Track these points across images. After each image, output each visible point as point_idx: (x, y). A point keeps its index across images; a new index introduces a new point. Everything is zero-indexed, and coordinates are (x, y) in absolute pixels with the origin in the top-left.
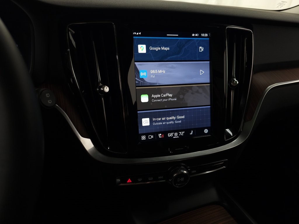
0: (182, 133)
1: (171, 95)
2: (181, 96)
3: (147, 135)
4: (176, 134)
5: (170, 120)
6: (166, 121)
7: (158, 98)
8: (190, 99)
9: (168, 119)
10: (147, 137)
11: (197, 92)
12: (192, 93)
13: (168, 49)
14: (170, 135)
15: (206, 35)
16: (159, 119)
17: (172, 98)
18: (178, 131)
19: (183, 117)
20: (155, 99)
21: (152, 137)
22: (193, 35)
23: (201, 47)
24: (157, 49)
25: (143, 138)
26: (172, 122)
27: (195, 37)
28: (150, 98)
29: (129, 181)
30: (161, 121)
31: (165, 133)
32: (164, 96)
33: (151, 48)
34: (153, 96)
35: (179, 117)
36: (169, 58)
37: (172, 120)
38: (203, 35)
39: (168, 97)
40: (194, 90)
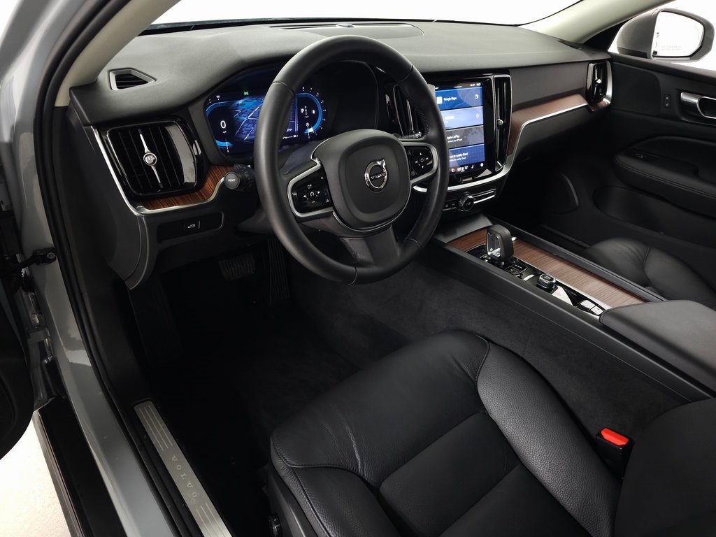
0: (466, 168)
1: (458, 137)
2: (465, 137)
4: (463, 168)
6: (456, 158)
7: (451, 140)
8: (471, 139)
11: (475, 133)
12: (472, 134)
13: (456, 98)
14: (459, 169)
15: (480, 84)
17: (459, 139)
18: (464, 166)
19: (467, 154)
22: (471, 85)
23: (476, 95)
24: (449, 99)
26: (460, 159)
27: (472, 87)
31: (456, 168)
33: (445, 99)
35: (464, 154)
36: (456, 106)
37: (460, 157)
38: (477, 84)
39: (456, 138)
40: (473, 131)
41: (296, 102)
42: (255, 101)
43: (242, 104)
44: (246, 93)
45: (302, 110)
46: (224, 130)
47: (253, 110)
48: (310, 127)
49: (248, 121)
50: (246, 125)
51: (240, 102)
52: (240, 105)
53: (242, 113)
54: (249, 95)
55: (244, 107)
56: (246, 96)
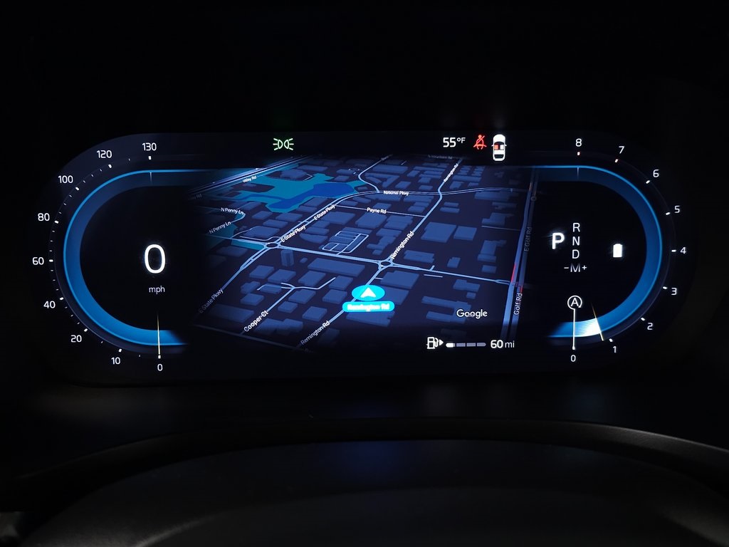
41: (530, 198)
42: (321, 178)
43: (258, 188)
44: (288, 144)
45: (557, 238)
46: (157, 280)
47: (306, 215)
48: (584, 315)
49: (273, 258)
50: (262, 271)
51: (250, 176)
52: (242, 186)
53: (248, 222)
54: (299, 152)
55: (259, 199)
56: (284, 154)
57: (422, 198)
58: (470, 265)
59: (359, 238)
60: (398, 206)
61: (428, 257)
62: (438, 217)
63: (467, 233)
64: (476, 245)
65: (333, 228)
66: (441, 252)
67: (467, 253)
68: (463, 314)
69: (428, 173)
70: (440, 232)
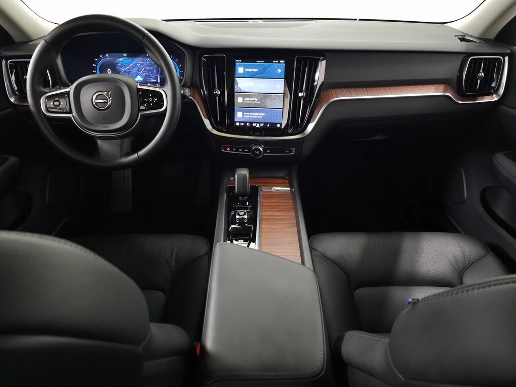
0: (262, 125)
1: (257, 99)
2: (263, 101)
3: (240, 122)
4: (258, 125)
5: (254, 116)
6: (252, 115)
7: (248, 101)
8: (269, 103)
9: (253, 114)
10: (240, 124)
11: (274, 99)
12: (271, 100)
13: (257, 70)
14: (254, 125)
15: (283, 62)
16: (248, 114)
17: (257, 101)
18: (259, 123)
19: (264, 114)
20: (247, 101)
21: (243, 124)
22: (274, 61)
23: (279, 70)
24: (250, 70)
25: (238, 124)
26: (256, 117)
27: (275, 63)
28: (244, 100)
29: (228, 149)
30: (249, 115)
31: (251, 123)
32: (252, 99)
33: (247, 70)
34: (245, 99)
35: (261, 114)
36: (257, 76)
37: (256, 115)
38: (281, 61)
39: (254, 101)
40: (272, 97)
42: (131, 60)
43: (122, 61)
44: (125, 55)
47: (129, 65)
49: (125, 71)
50: (124, 73)
51: (121, 59)
52: (120, 61)
53: (121, 66)
54: (127, 56)
55: (123, 63)
56: (125, 56)
57: (145, 63)
58: (153, 73)
59: (137, 69)
60: (142, 64)
61: (147, 72)
62: (147, 66)
63: (152, 68)
64: (153, 70)
65: (133, 67)
66: (149, 71)
67: (152, 71)
68: (152, 80)
69: (145, 59)
70: (148, 68)
